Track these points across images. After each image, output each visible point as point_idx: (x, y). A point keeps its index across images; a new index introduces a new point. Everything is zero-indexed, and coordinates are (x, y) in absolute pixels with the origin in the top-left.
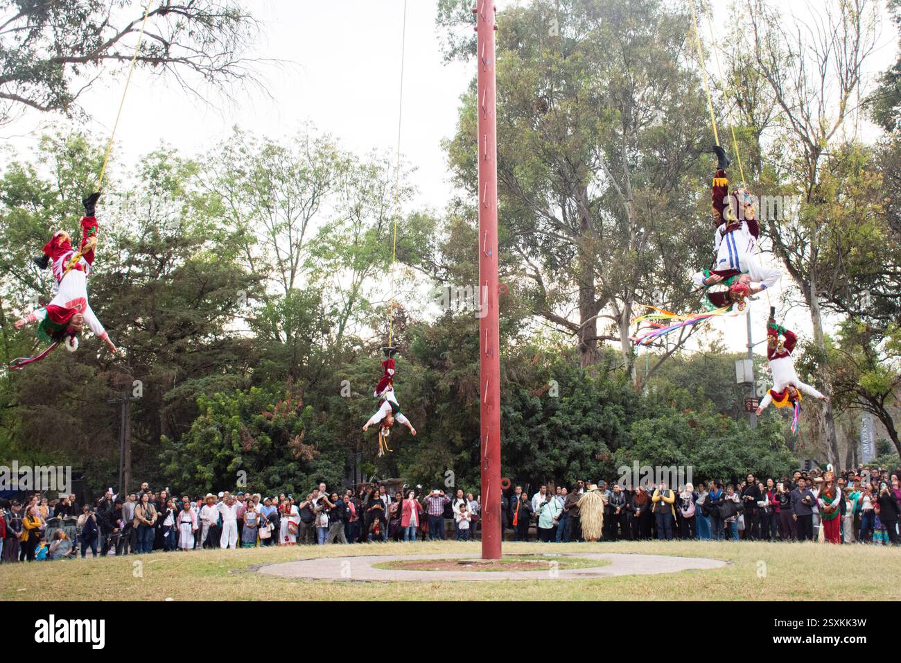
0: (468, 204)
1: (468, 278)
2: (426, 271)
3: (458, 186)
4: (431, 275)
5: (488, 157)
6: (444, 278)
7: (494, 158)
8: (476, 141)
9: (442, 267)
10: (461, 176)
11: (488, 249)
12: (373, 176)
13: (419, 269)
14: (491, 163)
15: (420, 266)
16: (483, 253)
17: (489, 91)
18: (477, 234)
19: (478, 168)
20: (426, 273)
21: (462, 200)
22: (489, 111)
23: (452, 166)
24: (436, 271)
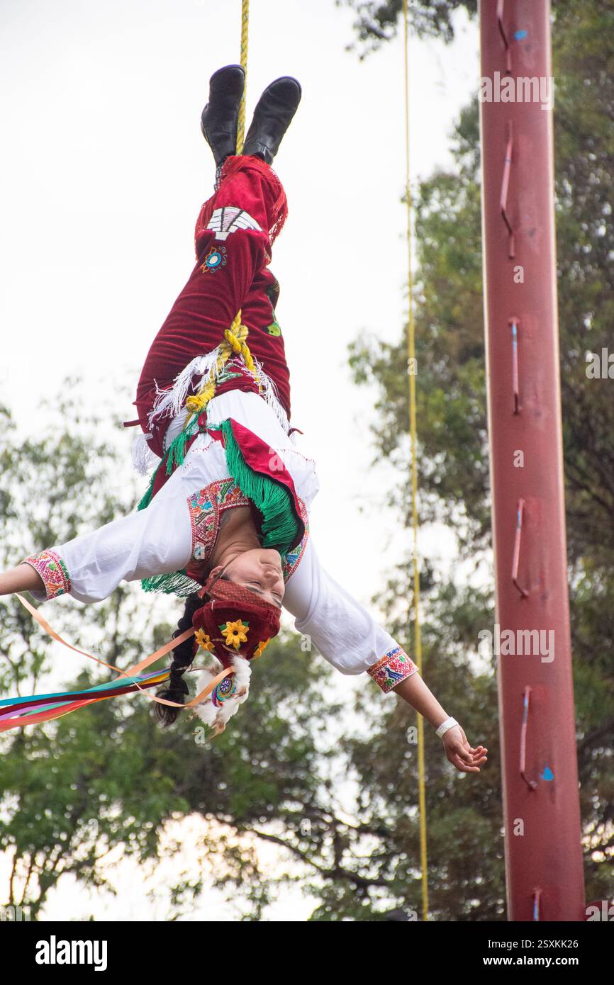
0: (460, 582)
1: (470, 875)
2: (303, 847)
3: (414, 520)
4: (326, 858)
5: (530, 403)
6: (373, 874)
7: (550, 406)
8: (479, 352)
9: (363, 830)
10: (425, 482)
11: (535, 769)
12: (75, 476)
13: (274, 839)
14: (541, 425)
15: (274, 827)
16: (517, 778)
17: (525, 147)
18: (492, 695)
19: (488, 449)
20: (303, 857)
21: (435, 565)
22: (526, 223)
23: (388, 446)
24: (341, 844)
